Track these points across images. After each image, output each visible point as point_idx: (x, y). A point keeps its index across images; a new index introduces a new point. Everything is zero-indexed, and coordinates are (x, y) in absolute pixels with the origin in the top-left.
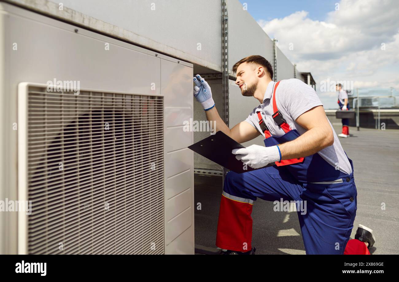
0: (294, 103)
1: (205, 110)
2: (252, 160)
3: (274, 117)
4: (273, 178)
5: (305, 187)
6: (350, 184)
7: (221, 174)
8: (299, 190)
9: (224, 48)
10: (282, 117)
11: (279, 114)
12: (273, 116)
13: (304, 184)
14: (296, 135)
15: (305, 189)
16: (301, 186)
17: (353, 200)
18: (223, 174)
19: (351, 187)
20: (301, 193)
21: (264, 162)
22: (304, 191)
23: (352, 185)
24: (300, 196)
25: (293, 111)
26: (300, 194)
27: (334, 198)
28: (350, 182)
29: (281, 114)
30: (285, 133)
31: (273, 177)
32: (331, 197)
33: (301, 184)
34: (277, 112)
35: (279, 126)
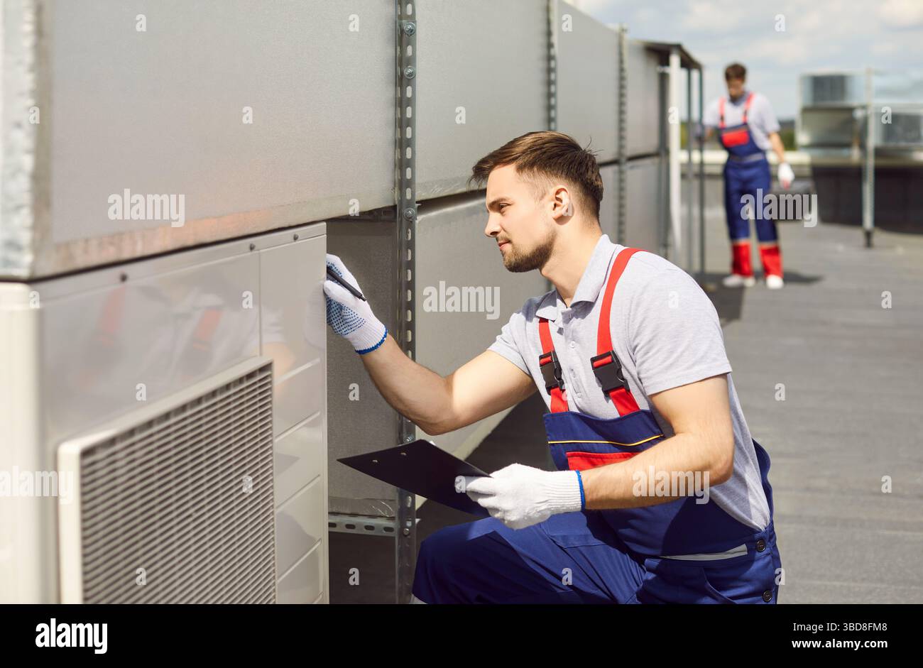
0: (658, 351)
1: (357, 351)
2: (505, 512)
3: (596, 363)
4: (561, 548)
5: (650, 570)
6: (764, 558)
7: (388, 529)
8: (635, 579)
9: (402, 123)
10: (619, 371)
11: (613, 361)
12: (593, 360)
13: (646, 560)
14: (650, 429)
15: (650, 576)
16: (640, 565)
17: (771, 596)
18: (396, 530)
19: (769, 563)
20: (638, 586)
21: (537, 516)
22: (646, 582)
23: (768, 558)
24: (637, 593)
25: (651, 372)
26: (635, 589)
27: (723, 597)
28: (765, 552)
29: (618, 361)
30: (617, 416)
31: (561, 544)
32: (717, 597)
33: (639, 559)
34: (608, 354)
35: (607, 393)
